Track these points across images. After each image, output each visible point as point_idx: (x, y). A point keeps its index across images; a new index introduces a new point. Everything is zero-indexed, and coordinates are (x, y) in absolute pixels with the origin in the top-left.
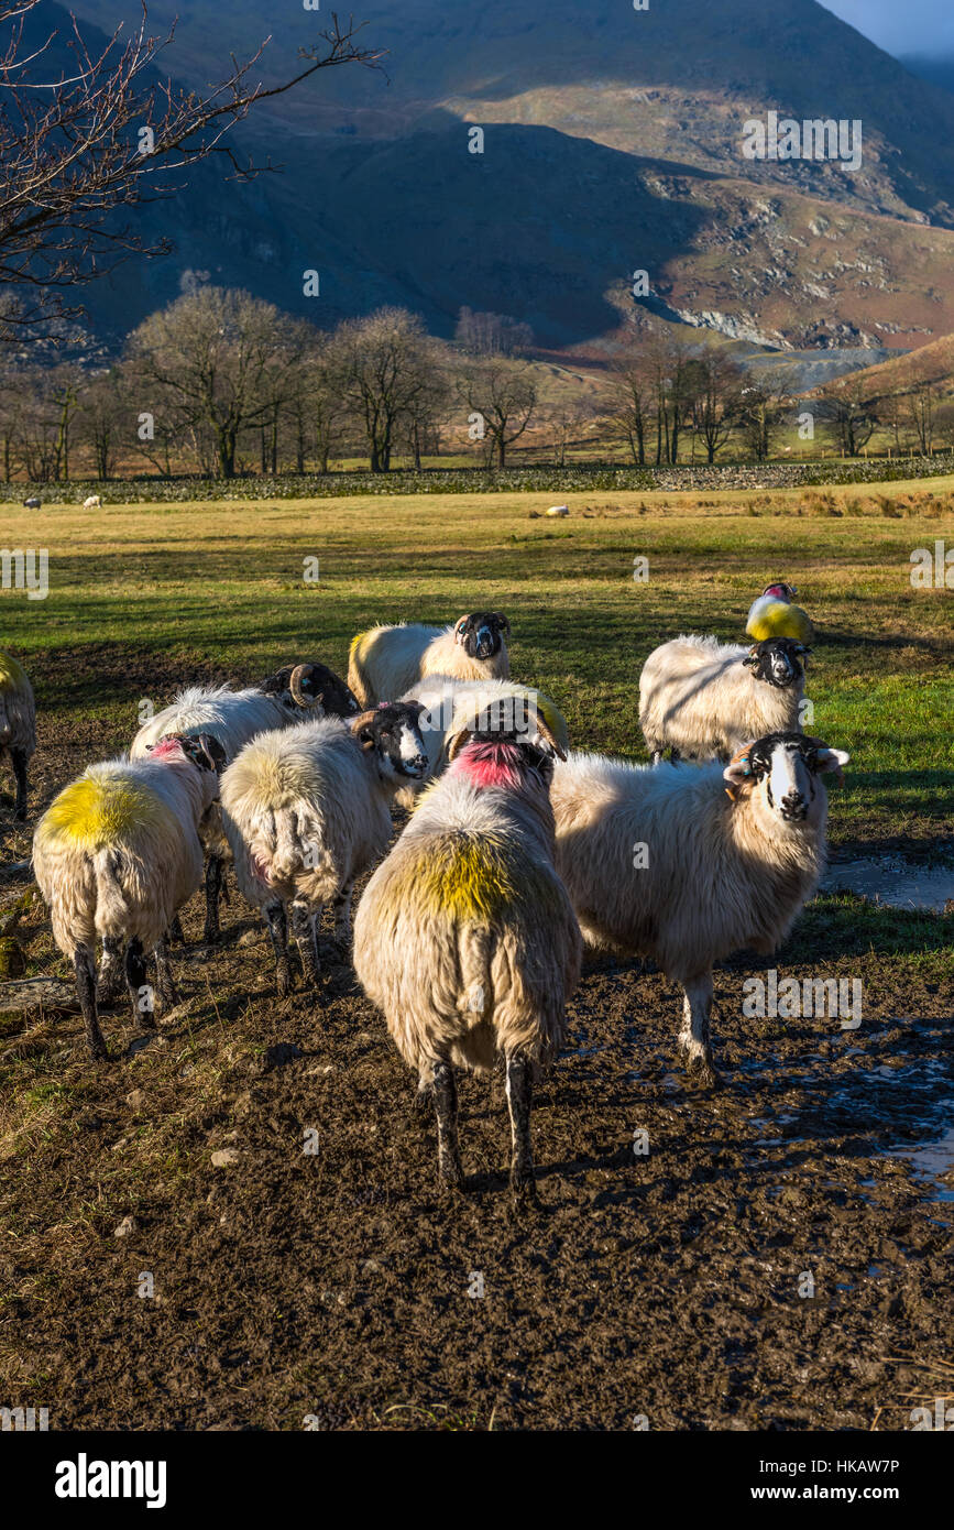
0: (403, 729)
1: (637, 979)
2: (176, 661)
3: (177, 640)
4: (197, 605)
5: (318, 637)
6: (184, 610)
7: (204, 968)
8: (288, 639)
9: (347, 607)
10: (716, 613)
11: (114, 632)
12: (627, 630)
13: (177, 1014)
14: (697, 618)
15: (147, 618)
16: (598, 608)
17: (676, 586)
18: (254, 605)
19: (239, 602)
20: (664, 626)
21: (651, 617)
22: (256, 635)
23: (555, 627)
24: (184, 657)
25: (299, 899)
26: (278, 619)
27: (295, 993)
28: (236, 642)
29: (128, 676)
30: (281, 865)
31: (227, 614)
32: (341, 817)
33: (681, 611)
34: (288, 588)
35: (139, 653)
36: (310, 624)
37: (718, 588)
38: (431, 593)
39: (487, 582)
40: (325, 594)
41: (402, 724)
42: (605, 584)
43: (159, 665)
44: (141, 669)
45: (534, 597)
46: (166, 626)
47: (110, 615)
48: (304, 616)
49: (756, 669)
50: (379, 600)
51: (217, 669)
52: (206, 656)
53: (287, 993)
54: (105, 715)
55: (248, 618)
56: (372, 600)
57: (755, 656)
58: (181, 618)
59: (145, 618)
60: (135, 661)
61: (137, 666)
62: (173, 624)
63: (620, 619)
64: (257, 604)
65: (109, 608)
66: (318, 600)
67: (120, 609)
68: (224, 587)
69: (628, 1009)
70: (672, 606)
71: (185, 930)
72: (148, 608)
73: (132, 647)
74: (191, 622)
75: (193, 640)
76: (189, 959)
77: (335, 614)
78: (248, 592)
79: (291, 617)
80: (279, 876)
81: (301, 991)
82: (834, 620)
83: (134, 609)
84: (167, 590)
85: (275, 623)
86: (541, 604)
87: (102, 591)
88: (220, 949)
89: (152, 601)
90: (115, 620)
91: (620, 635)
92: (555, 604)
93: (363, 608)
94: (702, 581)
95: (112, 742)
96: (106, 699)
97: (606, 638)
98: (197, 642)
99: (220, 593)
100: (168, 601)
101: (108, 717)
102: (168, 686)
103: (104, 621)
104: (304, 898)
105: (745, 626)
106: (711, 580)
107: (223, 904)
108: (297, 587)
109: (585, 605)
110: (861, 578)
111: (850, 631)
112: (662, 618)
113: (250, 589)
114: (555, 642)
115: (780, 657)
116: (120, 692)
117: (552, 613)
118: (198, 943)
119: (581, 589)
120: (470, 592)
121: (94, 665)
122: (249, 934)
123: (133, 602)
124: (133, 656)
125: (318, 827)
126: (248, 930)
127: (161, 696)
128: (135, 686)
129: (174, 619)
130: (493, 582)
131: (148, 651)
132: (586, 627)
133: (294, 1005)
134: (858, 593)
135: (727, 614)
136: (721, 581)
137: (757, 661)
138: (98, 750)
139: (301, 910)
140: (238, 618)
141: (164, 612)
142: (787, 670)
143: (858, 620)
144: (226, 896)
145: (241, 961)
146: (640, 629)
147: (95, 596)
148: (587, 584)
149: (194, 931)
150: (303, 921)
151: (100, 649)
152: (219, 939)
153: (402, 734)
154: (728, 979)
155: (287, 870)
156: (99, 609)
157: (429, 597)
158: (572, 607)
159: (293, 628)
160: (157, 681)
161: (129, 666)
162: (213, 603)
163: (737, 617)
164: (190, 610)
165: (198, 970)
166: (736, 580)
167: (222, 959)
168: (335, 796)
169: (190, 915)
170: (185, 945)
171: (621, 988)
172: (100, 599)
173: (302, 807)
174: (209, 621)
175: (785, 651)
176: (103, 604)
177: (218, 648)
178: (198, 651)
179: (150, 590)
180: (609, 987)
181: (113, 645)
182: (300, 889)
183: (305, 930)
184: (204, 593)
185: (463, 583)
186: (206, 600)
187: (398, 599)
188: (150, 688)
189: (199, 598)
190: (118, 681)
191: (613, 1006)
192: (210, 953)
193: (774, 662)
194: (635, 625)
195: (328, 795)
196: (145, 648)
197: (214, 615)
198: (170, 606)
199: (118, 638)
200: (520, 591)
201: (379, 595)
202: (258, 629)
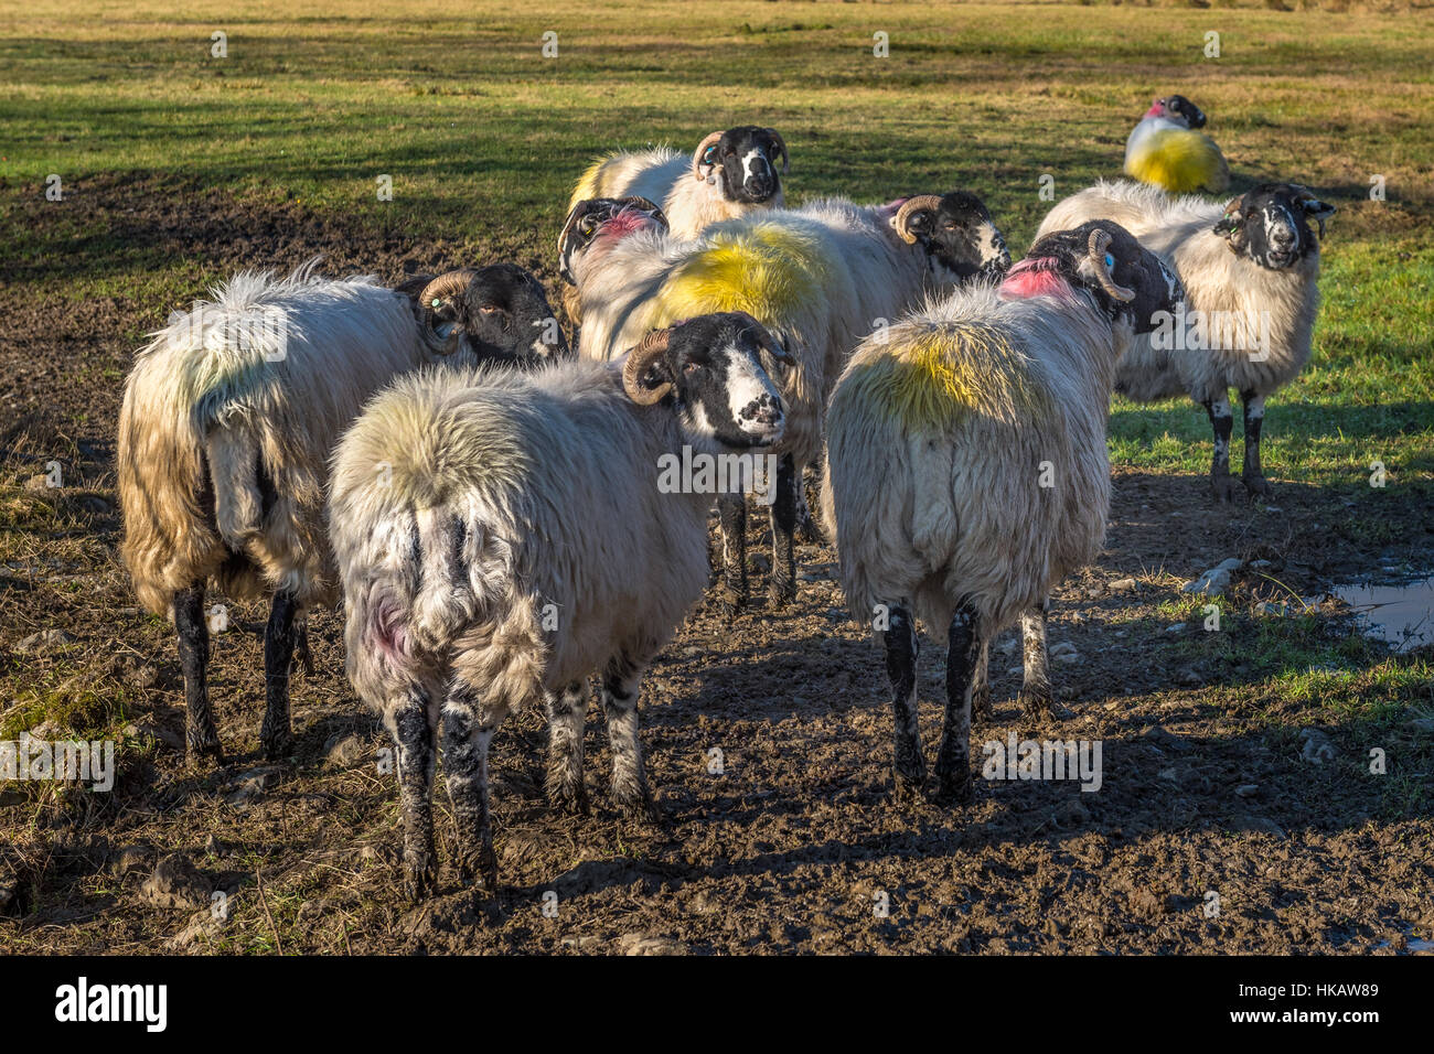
0: (732, 353)
1: (1107, 857)
2: (242, 201)
3: (249, 170)
4: (281, 115)
5: (468, 169)
6: (261, 122)
7: (258, 812)
8: (422, 171)
9: (514, 123)
10: (1072, 143)
11: (148, 156)
12: (944, 166)
13: (198, 930)
14: (1047, 149)
15: (205, 133)
16: (896, 132)
17: (1000, 101)
18: (369, 118)
19: (346, 113)
20: (1001, 161)
21: (978, 147)
22: (370, 164)
23: (834, 159)
24: (255, 197)
25: (458, 697)
26: (407, 139)
27: (438, 894)
28: (339, 175)
29: (163, 227)
30: (425, 622)
31: (329, 130)
32: (556, 534)
33: (1019, 138)
34: (420, 93)
35: (184, 189)
36: (455, 149)
37: (1062, 104)
38: (635, 104)
39: (718, 90)
40: (476, 101)
41: (724, 344)
42: (892, 96)
43: (215, 209)
44: (186, 215)
45: (794, 113)
46: (229, 147)
47: (146, 127)
48: (446, 137)
49: (1235, 239)
50: (560, 114)
51: (309, 216)
52: (291, 195)
53: (421, 893)
54: (122, 289)
55: (359, 135)
56: (550, 112)
57: (1236, 215)
58: (255, 135)
59: (200, 134)
60: (178, 201)
61: (180, 210)
62: (241, 144)
63: (932, 150)
64: (374, 115)
65: (145, 118)
66: (467, 111)
67: (162, 119)
68: (324, 89)
69: (1108, 933)
70: (1003, 130)
71: (225, 731)
72: (205, 119)
73: (173, 181)
74: (269, 142)
75: (271, 169)
76: (230, 794)
77: (495, 132)
78: (360, 98)
79: (426, 136)
80: (425, 644)
81: (451, 891)
82: (1247, 156)
83: (183, 119)
84: (238, 91)
85: (401, 145)
86: (808, 125)
87: (135, 91)
88: (290, 774)
89: (210, 107)
90: (151, 137)
91: (936, 174)
92: (829, 125)
93: (536, 125)
94: (1032, 93)
95: (130, 334)
96: (125, 264)
97: (914, 178)
98: (277, 174)
99: (318, 97)
100: (234, 107)
101: (128, 293)
102: (228, 243)
103: (134, 137)
104: (467, 696)
105: (1122, 163)
106: (1046, 92)
107: (300, 672)
108: (433, 92)
109: (874, 126)
110: (1265, 94)
111: (1276, 174)
112: (994, 148)
113: (361, 94)
114: (837, 182)
115: (1280, 216)
116: (150, 251)
117: (826, 137)
118: (251, 756)
119: (859, 102)
120: (695, 104)
121: (110, 207)
122: (350, 741)
123: (180, 109)
124: (173, 194)
125: (505, 549)
126: (347, 734)
127: (216, 260)
128: (175, 243)
129: (242, 136)
130: (727, 90)
131: (196, 187)
132: (881, 160)
133: (435, 922)
134: (1267, 116)
135: (1090, 144)
136: (1061, 95)
137: (1240, 224)
138: (106, 347)
139: (459, 719)
140: (345, 137)
141: (229, 125)
142: (1292, 239)
143: (1281, 156)
144: (306, 656)
145: (332, 800)
146: (962, 166)
147: (124, 99)
148: (866, 96)
149: (242, 732)
150: (462, 741)
151: (124, 181)
152: (289, 752)
153: (728, 362)
154: (1284, 856)
155: (439, 633)
156: (130, 118)
157: (635, 110)
158: (856, 129)
159: (427, 154)
160: (209, 235)
161: (167, 211)
162: (306, 113)
163: (1105, 148)
164: (269, 122)
165: (246, 816)
166: (1082, 95)
167: (293, 797)
168: (545, 490)
169: (235, 698)
170: (222, 762)
171: (1082, 879)
172: (131, 103)
173: (473, 506)
174: (299, 141)
175: (1289, 206)
176: (135, 111)
177: (311, 183)
178: (278, 189)
179: (211, 91)
180: (1059, 878)
181: (145, 174)
182: (460, 677)
183: (463, 761)
184: (293, 98)
185: (683, 89)
186: (295, 108)
187: (588, 111)
188: (199, 246)
189: (284, 104)
190: (148, 235)
191: (1076, 926)
192: (272, 780)
193: (1269, 224)
194: (957, 160)
195: (532, 485)
196: (195, 180)
197: (306, 131)
198: (239, 117)
199: (152, 165)
200: (769, 104)
201: (559, 105)
202: (374, 155)
